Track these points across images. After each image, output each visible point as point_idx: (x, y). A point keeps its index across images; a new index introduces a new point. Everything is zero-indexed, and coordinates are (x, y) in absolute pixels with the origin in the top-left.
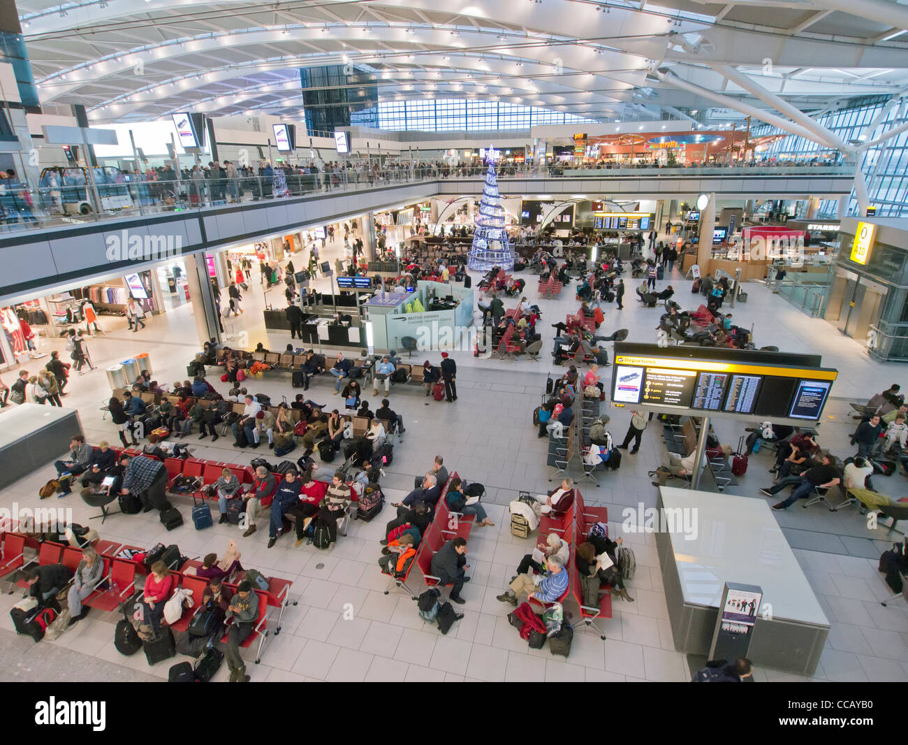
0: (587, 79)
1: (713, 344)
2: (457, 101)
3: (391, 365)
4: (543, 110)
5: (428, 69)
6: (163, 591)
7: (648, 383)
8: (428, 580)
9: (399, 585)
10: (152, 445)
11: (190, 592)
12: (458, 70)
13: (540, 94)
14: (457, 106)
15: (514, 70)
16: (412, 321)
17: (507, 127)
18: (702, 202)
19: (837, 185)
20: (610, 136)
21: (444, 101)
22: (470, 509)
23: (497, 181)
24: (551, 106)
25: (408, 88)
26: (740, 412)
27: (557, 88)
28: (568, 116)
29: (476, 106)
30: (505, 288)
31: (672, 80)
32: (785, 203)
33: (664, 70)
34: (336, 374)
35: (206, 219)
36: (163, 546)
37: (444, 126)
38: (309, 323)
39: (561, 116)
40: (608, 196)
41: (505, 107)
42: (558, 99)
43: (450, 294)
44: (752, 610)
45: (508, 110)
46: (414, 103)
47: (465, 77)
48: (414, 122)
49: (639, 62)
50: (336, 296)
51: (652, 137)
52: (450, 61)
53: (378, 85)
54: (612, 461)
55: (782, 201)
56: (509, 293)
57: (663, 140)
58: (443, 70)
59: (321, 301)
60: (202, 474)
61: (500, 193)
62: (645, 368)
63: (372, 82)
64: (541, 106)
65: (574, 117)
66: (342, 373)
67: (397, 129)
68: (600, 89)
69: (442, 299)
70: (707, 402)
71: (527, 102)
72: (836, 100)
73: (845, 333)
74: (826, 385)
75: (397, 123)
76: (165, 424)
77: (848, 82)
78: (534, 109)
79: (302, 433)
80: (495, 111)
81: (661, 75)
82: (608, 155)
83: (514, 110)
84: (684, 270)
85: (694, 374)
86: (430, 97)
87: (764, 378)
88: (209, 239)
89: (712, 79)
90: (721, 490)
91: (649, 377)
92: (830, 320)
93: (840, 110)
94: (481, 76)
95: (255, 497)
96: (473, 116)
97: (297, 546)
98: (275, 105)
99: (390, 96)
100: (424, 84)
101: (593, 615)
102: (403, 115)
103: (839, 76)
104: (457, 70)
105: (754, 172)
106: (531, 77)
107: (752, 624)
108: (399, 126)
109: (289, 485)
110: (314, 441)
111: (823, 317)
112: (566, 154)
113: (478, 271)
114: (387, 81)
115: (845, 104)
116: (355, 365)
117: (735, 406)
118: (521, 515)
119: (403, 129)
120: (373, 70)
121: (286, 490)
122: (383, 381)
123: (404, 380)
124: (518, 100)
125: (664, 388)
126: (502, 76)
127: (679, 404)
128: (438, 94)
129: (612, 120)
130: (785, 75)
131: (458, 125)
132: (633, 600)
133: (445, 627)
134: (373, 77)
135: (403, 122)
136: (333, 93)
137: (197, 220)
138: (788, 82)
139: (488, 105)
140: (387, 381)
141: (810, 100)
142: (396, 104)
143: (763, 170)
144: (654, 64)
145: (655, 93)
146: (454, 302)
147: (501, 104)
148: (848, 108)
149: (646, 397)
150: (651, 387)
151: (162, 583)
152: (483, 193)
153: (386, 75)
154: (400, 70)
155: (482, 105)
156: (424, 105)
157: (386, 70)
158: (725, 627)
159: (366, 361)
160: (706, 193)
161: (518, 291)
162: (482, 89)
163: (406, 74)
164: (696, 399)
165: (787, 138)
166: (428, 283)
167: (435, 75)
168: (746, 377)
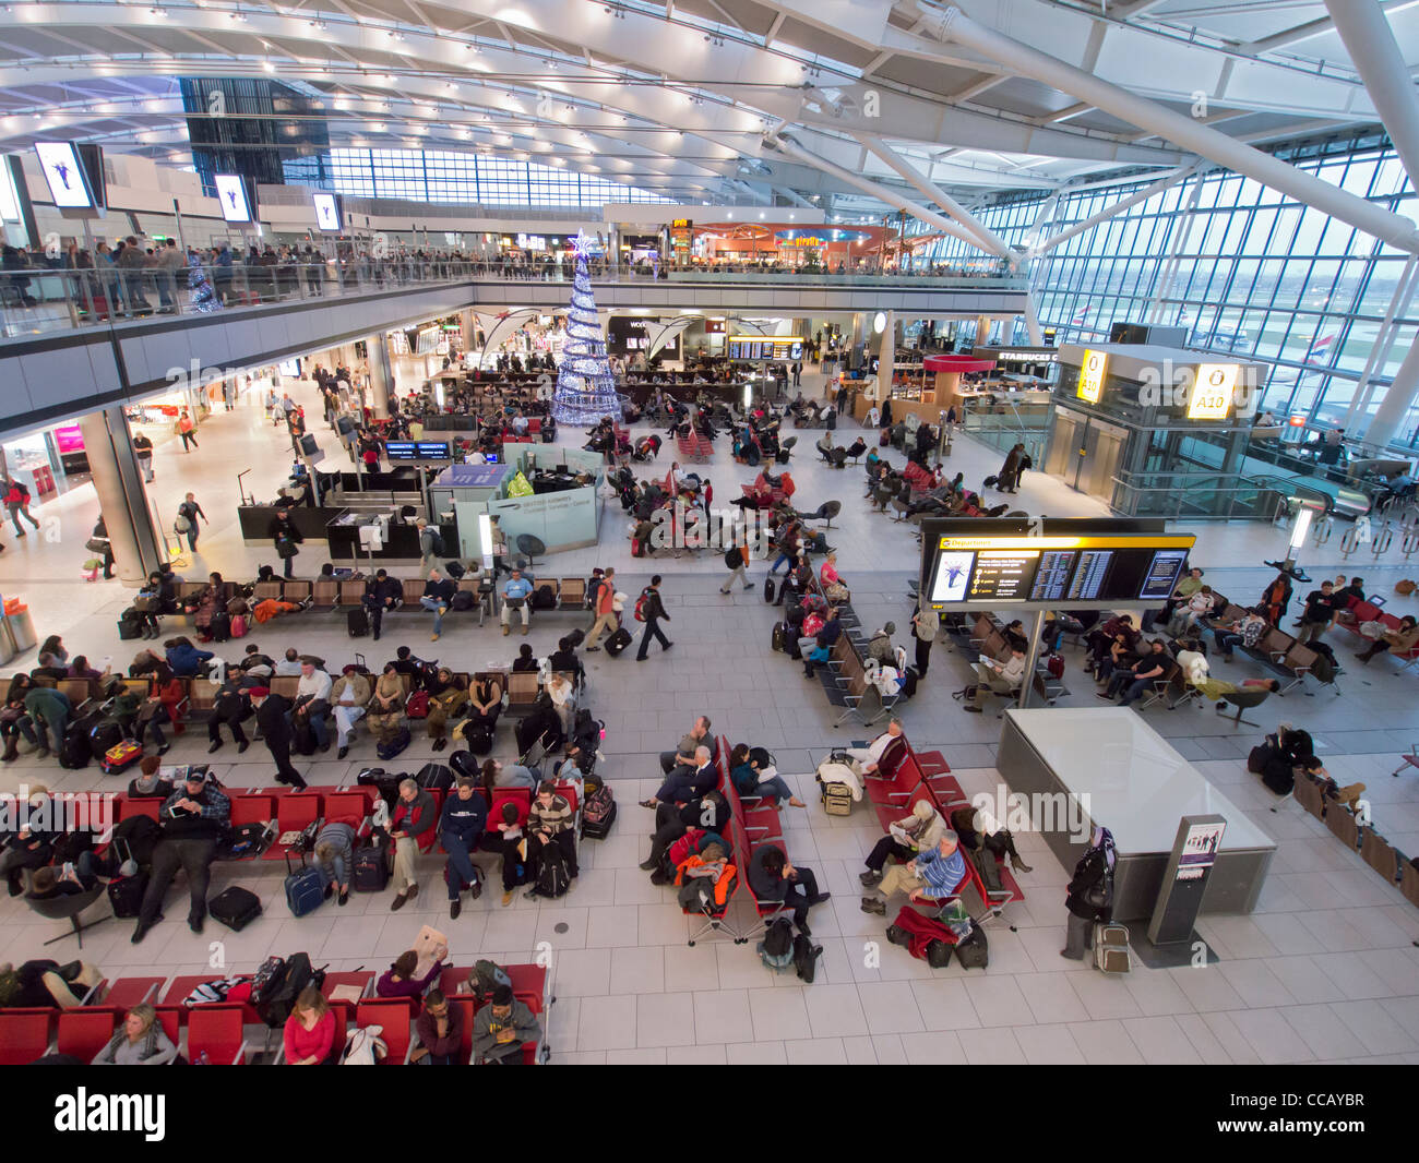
0: (672, 138)
1: (946, 512)
2: (460, 156)
3: (525, 582)
4: (597, 179)
5: (416, 101)
6: (325, 1041)
7: (979, 572)
8: (761, 908)
9: (715, 926)
10: (148, 777)
11: (378, 1030)
12: (466, 107)
13: (596, 155)
14: (460, 164)
15: (564, 115)
16: (530, 508)
17: (545, 203)
18: (880, 323)
19: (1010, 302)
20: (719, 225)
21: (439, 154)
22: (765, 788)
23: (592, 286)
24: (609, 174)
25: (377, 127)
26: (1085, 599)
27: (623, 147)
28: (635, 191)
29: (491, 165)
30: (629, 449)
31: (796, 151)
32: (937, 324)
33: (783, 136)
34: (433, 606)
35: (124, 343)
36: (281, 960)
37: (442, 194)
38: (342, 523)
39: (625, 191)
40: (733, 312)
41: (539, 171)
42: (624, 165)
43: (562, 463)
44: (1214, 845)
45: (544, 176)
46: (386, 153)
47: (480, 119)
48: (390, 184)
49: (750, 121)
50: (363, 474)
51: (777, 229)
52: (459, 92)
53: (329, 118)
54: (909, 686)
55: (933, 322)
56: (640, 457)
57: (791, 234)
58: (442, 104)
59: (339, 486)
60: (274, 814)
61: (597, 305)
62: (976, 552)
63: (316, 112)
64: (594, 174)
65: (644, 193)
66: (442, 603)
67: (359, 193)
68: (691, 156)
69: (548, 471)
70: (1047, 590)
71: (573, 166)
72: (985, 192)
73: (1075, 488)
74: (1181, 555)
75: (358, 184)
76: (129, 734)
77: (1004, 170)
78: (584, 177)
79: (423, 712)
80: (523, 176)
81: (782, 144)
82: (719, 253)
83: (553, 177)
84: (857, 414)
85: (1036, 554)
86: (415, 145)
87: (1117, 552)
88: (133, 381)
89: (844, 153)
90: (1052, 704)
91: (981, 563)
92: (1051, 474)
93: (988, 206)
94: (507, 119)
95: (407, 836)
96: (487, 181)
97: (506, 904)
98: (126, 139)
99: (346, 139)
100: (407, 124)
101: (1001, 901)
102: (368, 172)
103: (993, 163)
104: (466, 105)
105: (914, 283)
106: (586, 129)
107: (1211, 864)
108: (364, 189)
109: (465, 805)
110: (449, 723)
111: (1043, 470)
112: (644, 248)
113: (571, 425)
114: (341, 113)
115: (993, 199)
116: (460, 589)
117: (1080, 592)
118: (842, 783)
119: (370, 194)
120: (317, 92)
121: (461, 814)
122: (516, 610)
123: (550, 605)
124: (559, 161)
125: (997, 578)
126: (538, 123)
127: (1015, 596)
128: (429, 142)
129: (698, 202)
130: (933, 157)
131: (462, 194)
132: (1031, 869)
133: (806, 973)
134: (318, 105)
135: (369, 184)
136: (248, 127)
137: (108, 345)
138: (936, 165)
139: (512, 165)
140: (524, 609)
141: (956, 191)
142: (354, 152)
143: (926, 280)
144: (774, 128)
145: (767, 168)
146: (571, 475)
147: (533, 166)
148: (997, 204)
149: (974, 591)
150: (982, 577)
151: (320, 1027)
152: (572, 303)
153: (342, 103)
154: (366, 97)
155: (502, 165)
156: (405, 157)
157: (341, 95)
158: (1182, 875)
159: (482, 580)
160: (884, 310)
161: (651, 453)
162: (504, 141)
163: (377, 105)
164: (1035, 588)
165: (947, 238)
166: (523, 446)
167: (428, 111)
168: (1096, 553)
